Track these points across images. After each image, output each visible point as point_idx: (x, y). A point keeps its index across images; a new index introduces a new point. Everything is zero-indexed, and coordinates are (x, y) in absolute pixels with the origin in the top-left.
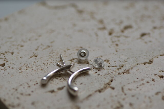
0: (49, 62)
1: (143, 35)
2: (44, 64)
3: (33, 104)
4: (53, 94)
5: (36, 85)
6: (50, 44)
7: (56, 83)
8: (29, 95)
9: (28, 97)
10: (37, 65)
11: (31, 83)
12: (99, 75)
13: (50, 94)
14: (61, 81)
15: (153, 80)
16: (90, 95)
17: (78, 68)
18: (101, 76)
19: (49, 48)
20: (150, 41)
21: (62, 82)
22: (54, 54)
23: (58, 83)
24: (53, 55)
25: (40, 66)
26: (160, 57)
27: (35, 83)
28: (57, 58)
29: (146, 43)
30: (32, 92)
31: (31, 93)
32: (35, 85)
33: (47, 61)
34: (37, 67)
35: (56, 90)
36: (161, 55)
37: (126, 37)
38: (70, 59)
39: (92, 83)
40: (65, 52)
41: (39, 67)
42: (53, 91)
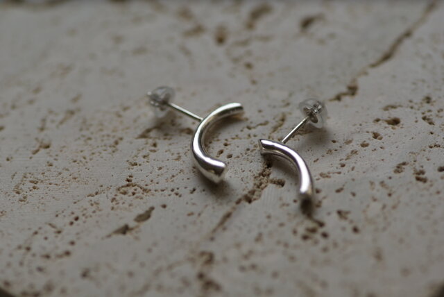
0: (86, 154)
1: (306, 24)
2: (75, 161)
3: (85, 275)
4: (128, 235)
5: (76, 223)
6: (72, 107)
7: (126, 205)
8: (68, 253)
9: (65, 259)
10: (59, 170)
11: (59, 223)
12: (230, 156)
13: (121, 237)
14: (137, 197)
15: (376, 136)
16: (228, 216)
17: (169, 150)
18: (238, 157)
19: (75, 117)
20: (332, 36)
21: (142, 198)
22: (92, 129)
23: (130, 205)
24: (92, 133)
25: (67, 170)
26: (372, 71)
27: (72, 218)
28: (105, 138)
29: (322, 42)
30: (72, 243)
31: (70, 248)
32: (71, 223)
33: (82, 151)
34: (60, 174)
35: (132, 224)
36: (373, 66)
37: (266, 39)
38: (139, 132)
40: (119, 116)
41: (65, 174)
42: (125, 230)
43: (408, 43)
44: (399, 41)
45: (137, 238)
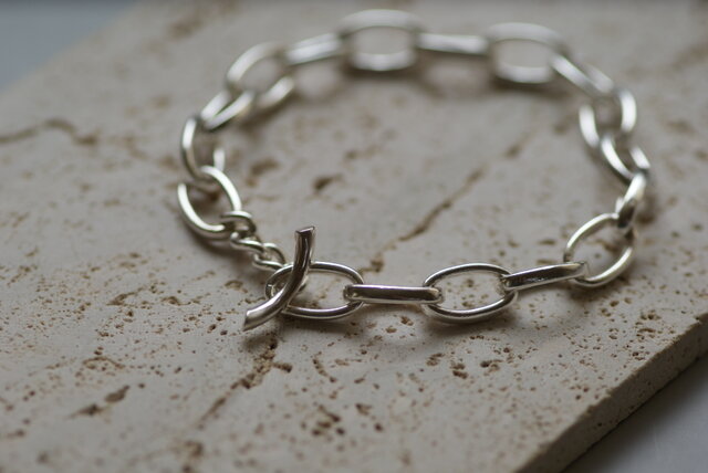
0: (45, 318)
1: (321, 184)
2: (30, 327)
3: (43, 459)
4: (97, 418)
5: (31, 398)
6: (27, 262)
7: (95, 382)
8: (21, 433)
9: (18, 441)
10: (11, 336)
11: (11, 397)
12: (224, 333)
13: (87, 419)
14: (108, 373)
16: (221, 402)
17: (148, 321)
18: (234, 334)
19: (30, 275)
20: (353, 201)
21: (113, 375)
22: (52, 290)
23: (100, 382)
24: (52, 295)
25: (21, 336)
26: (402, 246)
27: (26, 392)
28: (69, 302)
29: (339, 207)
30: (27, 422)
31: (24, 427)
32: (26, 399)
34: (12, 340)
35: (101, 404)
36: (403, 239)
37: (270, 199)
38: (112, 298)
39: (211, 361)
40: (87, 277)
41: (18, 340)
42: (93, 410)
43: (446, 215)
44: (436, 212)
45: (108, 421)
